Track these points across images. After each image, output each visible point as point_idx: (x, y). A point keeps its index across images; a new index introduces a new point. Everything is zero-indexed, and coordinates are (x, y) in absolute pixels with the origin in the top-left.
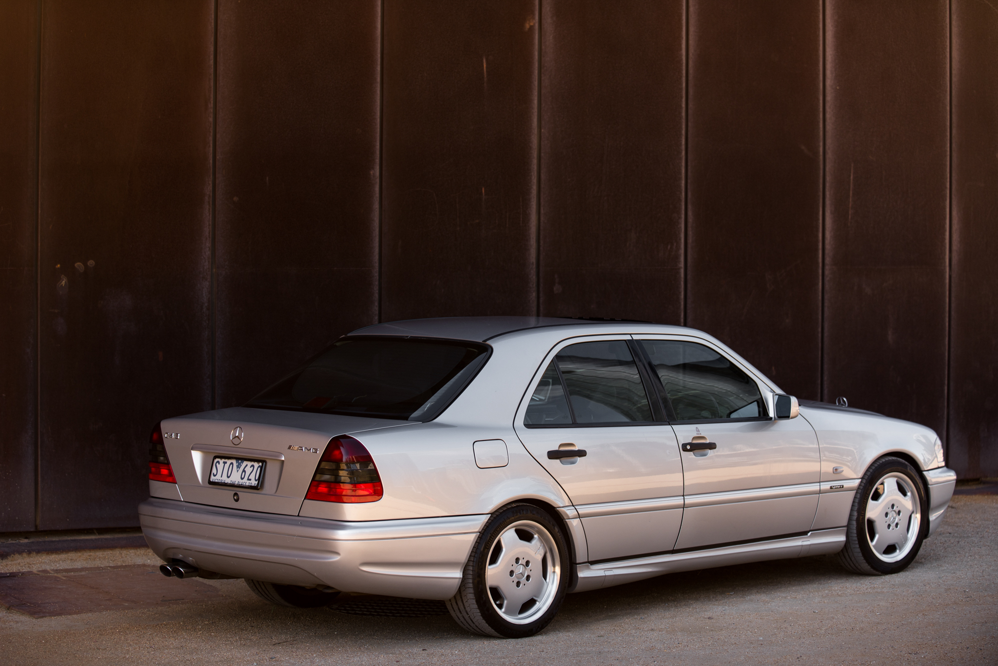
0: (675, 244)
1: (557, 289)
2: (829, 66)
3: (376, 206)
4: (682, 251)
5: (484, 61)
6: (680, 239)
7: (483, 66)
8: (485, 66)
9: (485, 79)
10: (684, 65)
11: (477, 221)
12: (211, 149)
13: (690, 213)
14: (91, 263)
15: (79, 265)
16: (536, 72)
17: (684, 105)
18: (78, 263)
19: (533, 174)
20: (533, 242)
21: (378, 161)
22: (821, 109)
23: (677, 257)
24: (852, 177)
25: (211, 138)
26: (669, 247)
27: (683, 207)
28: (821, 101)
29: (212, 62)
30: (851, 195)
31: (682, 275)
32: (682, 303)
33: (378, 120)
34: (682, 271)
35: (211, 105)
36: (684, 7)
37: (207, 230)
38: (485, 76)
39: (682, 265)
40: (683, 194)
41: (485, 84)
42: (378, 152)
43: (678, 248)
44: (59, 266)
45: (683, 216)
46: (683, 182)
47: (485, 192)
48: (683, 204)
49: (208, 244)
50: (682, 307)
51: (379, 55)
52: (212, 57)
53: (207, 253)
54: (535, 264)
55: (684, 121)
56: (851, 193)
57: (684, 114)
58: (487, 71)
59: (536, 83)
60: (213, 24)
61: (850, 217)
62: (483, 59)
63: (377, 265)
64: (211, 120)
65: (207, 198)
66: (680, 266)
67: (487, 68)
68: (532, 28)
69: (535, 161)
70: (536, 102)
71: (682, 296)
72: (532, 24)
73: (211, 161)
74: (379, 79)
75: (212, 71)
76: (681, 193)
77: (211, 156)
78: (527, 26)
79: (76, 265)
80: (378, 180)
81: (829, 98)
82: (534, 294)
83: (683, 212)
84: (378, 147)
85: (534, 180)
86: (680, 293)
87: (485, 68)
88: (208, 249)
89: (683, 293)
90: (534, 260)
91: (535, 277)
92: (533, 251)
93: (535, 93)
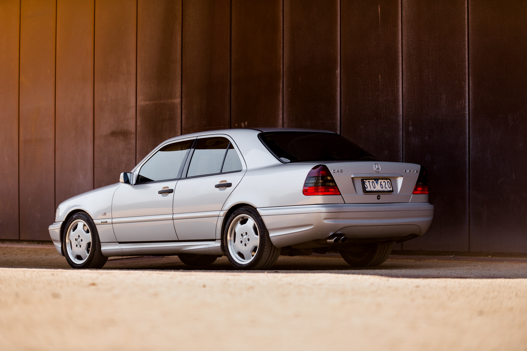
0: (464, 100)
1: (411, 128)
3: (339, 89)
4: (467, 104)
6: (466, 97)
7: (379, 10)
9: (380, 17)
11: (378, 93)
12: (282, 66)
13: (470, 81)
17: (466, 18)
18: (242, 123)
19: (400, 65)
20: (401, 103)
21: (339, 65)
23: (464, 108)
25: (282, 61)
26: (461, 102)
27: (467, 78)
31: (467, 118)
32: (467, 135)
33: (339, 45)
34: (467, 116)
37: (281, 105)
38: (380, 15)
39: (467, 112)
40: (467, 70)
41: (380, 19)
42: (339, 61)
43: (465, 103)
44: (236, 125)
45: (467, 83)
46: (467, 63)
47: (380, 77)
48: (467, 76)
49: (281, 112)
50: (467, 137)
54: (402, 115)
55: (466, 27)
57: (466, 23)
58: (380, 12)
62: (378, 6)
63: (339, 119)
65: (280, 90)
66: (466, 113)
67: (380, 10)
69: (400, 58)
70: (400, 26)
71: (467, 131)
74: (339, 24)
75: (282, 28)
76: (466, 69)
80: (339, 75)
82: (402, 132)
83: (467, 81)
84: (339, 58)
85: (401, 69)
86: (466, 129)
87: (379, 11)
88: (281, 114)
89: (467, 129)
90: (401, 113)
91: (402, 122)
92: (401, 108)
93: (400, 21)
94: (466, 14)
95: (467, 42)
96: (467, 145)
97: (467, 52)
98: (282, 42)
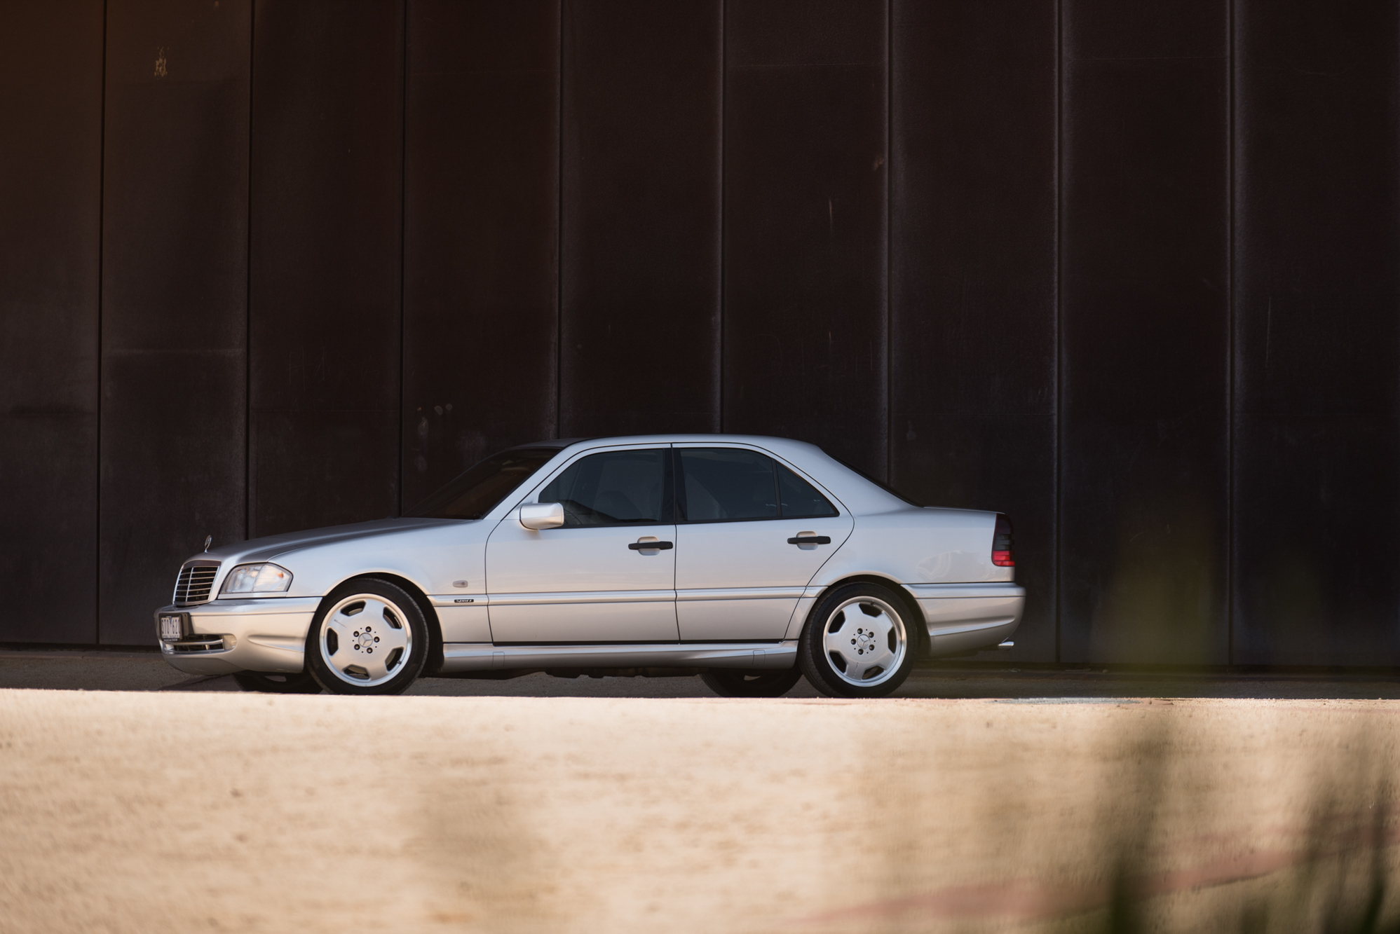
0: (1046, 389)
1: (910, 435)
2: (1238, 188)
3: (718, 352)
4: (1055, 397)
5: (830, 203)
6: (1052, 384)
7: (829, 209)
8: (831, 208)
9: (832, 222)
10: (1056, 195)
12: (557, 299)
13: (1064, 356)
14: (449, 407)
15: (439, 409)
16: (886, 212)
17: (1056, 240)
18: (438, 407)
19: (883, 317)
20: (885, 386)
21: (719, 307)
22: (1229, 237)
23: (1049, 403)
24: (1269, 313)
25: (557, 289)
26: (1040, 392)
27: (1056, 349)
28: (1229, 229)
29: (557, 217)
30: (1268, 333)
31: (1055, 422)
33: (720, 267)
34: (1055, 418)
35: (557, 258)
36: (1056, 134)
37: (553, 376)
38: (831, 220)
39: (1055, 411)
40: (1056, 335)
41: (832, 227)
42: (719, 299)
43: (1050, 394)
44: (420, 409)
45: (1056, 359)
46: (1056, 322)
47: (832, 336)
48: (1056, 346)
49: (554, 389)
51: (721, 203)
52: (557, 212)
53: (554, 397)
54: (887, 409)
56: (1269, 330)
57: (1056, 249)
58: (832, 214)
59: (886, 224)
60: (558, 181)
61: (1267, 357)
62: (828, 202)
63: (718, 410)
64: (557, 272)
65: (552, 346)
66: (1053, 412)
67: (833, 210)
68: (881, 167)
69: (886, 304)
70: (886, 243)
72: (881, 163)
73: (557, 311)
75: (557, 225)
76: (1053, 334)
77: (557, 306)
78: (876, 165)
79: (435, 408)
80: (719, 327)
81: (1238, 224)
82: (886, 441)
83: (1056, 355)
84: (719, 294)
85: (885, 323)
87: (831, 211)
88: (554, 394)
89: (1056, 442)
90: (886, 406)
91: (886, 423)
92: (885, 397)
93: (886, 234)
94: (1056, 234)
95: (1056, 285)
96: (1055, 471)
97: (1056, 303)
98: (557, 252)
